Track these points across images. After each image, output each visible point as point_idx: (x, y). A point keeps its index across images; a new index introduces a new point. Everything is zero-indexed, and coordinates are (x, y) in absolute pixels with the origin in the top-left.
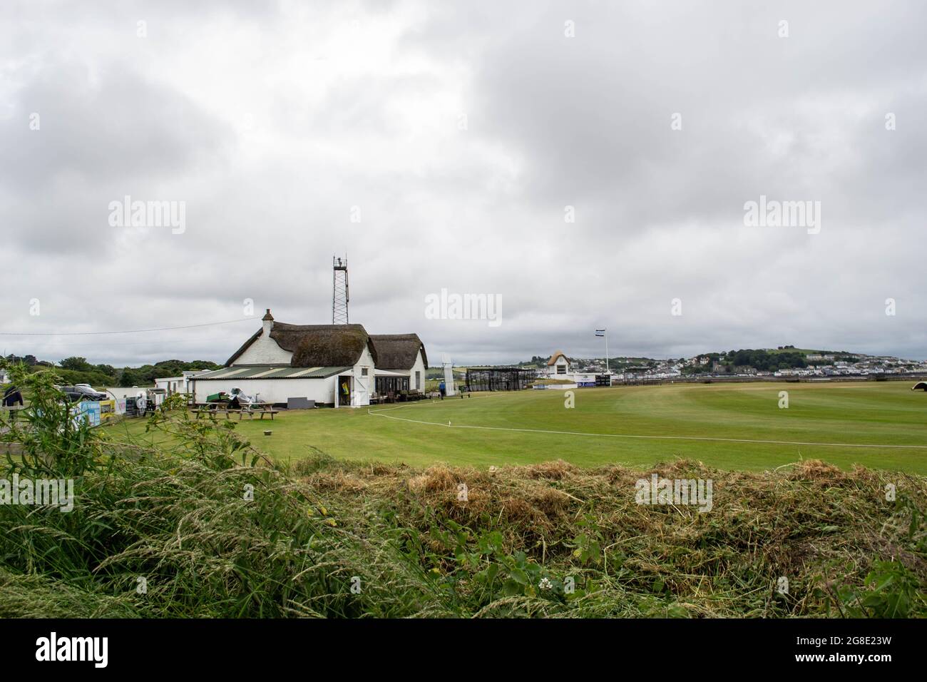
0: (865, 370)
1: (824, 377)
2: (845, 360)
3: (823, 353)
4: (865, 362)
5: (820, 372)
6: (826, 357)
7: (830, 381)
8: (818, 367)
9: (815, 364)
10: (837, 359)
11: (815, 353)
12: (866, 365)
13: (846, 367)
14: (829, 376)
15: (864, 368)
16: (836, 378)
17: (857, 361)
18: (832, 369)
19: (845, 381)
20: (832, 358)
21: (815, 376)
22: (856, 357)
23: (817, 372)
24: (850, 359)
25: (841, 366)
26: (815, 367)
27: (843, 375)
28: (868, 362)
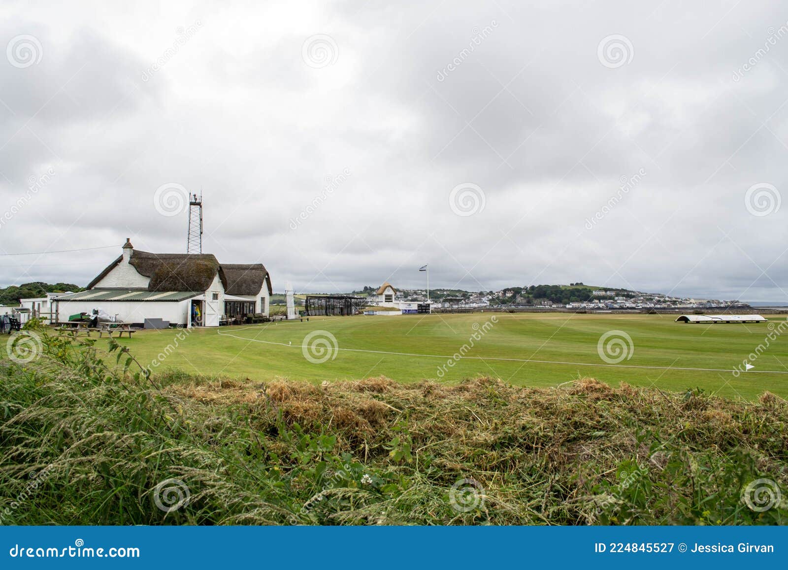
0: (639, 305)
1: (606, 310)
2: (623, 296)
3: (606, 290)
4: (639, 298)
5: (603, 305)
6: (608, 293)
7: (611, 313)
8: (601, 301)
9: (599, 298)
10: (617, 295)
11: (600, 289)
12: (640, 300)
13: (624, 302)
14: (610, 309)
15: (638, 303)
16: (617, 310)
17: (632, 297)
18: (612, 303)
19: (623, 313)
20: (613, 293)
21: (599, 308)
22: (633, 294)
23: (601, 305)
24: (628, 295)
25: (620, 300)
26: (600, 301)
27: (621, 308)
28: (642, 298)
